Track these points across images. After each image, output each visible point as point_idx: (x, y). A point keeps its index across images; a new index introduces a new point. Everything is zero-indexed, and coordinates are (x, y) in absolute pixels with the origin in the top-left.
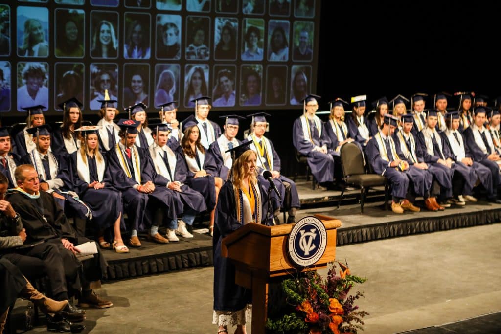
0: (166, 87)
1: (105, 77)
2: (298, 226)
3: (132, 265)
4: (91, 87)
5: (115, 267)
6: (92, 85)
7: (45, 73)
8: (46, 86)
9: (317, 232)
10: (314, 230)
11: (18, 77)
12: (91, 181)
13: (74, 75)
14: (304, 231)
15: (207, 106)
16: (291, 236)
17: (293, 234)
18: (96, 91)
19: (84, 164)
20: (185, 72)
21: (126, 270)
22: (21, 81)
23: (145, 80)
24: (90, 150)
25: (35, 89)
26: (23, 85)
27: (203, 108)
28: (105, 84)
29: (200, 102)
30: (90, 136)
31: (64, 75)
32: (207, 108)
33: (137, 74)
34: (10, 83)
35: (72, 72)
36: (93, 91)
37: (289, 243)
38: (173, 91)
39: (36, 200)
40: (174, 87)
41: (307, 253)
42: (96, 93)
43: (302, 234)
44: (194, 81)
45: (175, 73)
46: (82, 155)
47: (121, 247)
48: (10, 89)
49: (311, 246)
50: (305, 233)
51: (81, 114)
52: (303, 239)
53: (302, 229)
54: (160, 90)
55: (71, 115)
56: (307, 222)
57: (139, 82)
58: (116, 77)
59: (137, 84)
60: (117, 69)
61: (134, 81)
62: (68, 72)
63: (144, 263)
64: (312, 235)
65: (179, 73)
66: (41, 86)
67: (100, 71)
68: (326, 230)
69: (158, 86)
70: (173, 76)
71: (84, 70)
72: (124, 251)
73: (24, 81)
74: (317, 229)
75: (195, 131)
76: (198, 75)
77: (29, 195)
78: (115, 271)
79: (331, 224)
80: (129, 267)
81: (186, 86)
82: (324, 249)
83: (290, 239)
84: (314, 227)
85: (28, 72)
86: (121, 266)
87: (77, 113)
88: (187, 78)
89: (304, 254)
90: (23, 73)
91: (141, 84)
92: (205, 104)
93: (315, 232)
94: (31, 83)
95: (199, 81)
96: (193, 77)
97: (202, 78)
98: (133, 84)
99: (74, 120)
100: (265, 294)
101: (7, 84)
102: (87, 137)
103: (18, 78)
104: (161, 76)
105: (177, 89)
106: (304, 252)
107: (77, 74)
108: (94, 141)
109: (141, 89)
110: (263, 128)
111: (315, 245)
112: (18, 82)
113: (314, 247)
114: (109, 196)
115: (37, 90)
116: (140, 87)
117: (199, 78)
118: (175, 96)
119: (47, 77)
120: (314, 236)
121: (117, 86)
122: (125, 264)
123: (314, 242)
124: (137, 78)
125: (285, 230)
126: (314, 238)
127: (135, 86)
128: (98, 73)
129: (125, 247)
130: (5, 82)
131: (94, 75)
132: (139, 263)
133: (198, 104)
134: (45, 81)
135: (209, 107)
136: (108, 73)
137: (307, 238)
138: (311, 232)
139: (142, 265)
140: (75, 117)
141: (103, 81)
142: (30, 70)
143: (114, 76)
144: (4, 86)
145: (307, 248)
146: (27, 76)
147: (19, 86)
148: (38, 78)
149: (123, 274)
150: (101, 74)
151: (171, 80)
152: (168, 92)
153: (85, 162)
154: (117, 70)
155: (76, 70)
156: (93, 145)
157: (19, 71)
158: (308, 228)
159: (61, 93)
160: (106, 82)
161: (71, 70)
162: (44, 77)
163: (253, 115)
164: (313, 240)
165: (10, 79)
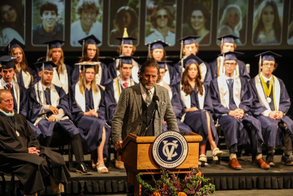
0: (230, 23)
1: (162, 12)
2: (161, 137)
3: (108, 183)
4: (147, 23)
5: (92, 183)
6: (148, 21)
7: (99, 8)
8: (100, 21)
9: (178, 143)
10: (177, 141)
11: (73, 12)
12: (87, 110)
13: (129, 11)
14: (167, 141)
15: (232, 44)
16: (154, 144)
17: (156, 143)
18: (152, 26)
19: (81, 95)
20: (254, 6)
21: (102, 186)
22: (74, 17)
23: (206, 16)
24: (87, 82)
25: (88, 24)
26: (77, 20)
27: (228, 46)
28: (162, 20)
29: (225, 39)
30: (89, 70)
31: (119, 11)
32: (232, 47)
33: (197, 9)
34: (64, 18)
35: (127, 8)
36: (149, 26)
37: (153, 149)
38: (239, 28)
39: (11, 117)
40: (240, 23)
41: (169, 158)
42: (152, 29)
43: (165, 144)
44: (264, 17)
45: (242, 8)
46: (80, 87)
47: (102, 167)
48: (64, 23)
49: (174, 153)
50: (167, 143)
51: (98, 50)
52: (165, 147)
53: (165, 140)
54: (224, 26)
55: (89, 52)
56: (169, 135)
57: (200, 17)
58: (174, 13)
59: (197, 19)
60: (175, 3)
61: (194, 17)
62: (123, 8)
63: (119, 182)
64: (175, 145)
65: (247, 7)
66: (95, 21)
67: (156, 6)
68: (188, 142)
69: (221, 21)
70: (240, 11)
71: (139, 6)
72: (104, 171)
73: (78, 16)
74: (178, 141)
75: (192, 69)
76: (270, 9)
77: (5, 113)
78: (92, 186)
79: (193, 138)
80: (105, 184)
81: (255, 22)
82: (185, 157)
83: (154, 146)
84: (176, 140)
85: (82, 7)
86: (98, 183)
87: (94, 50)
88: (257, 13)
89: (167, 159)
90: (77, 8)
91: (202, 20)
92: (230, 42)
93: (177, 143)
94: (85, 19)
95: (271, 17)
96: (264, 12)
97: (275, 12)
98: (193, 20)
99: (91, 56)
100: (139, 188)
101: (61, 19)
102: (85, 71)
103: (72, 14)
104: (225, 11)
105: (244, 25)
106: (167, 158)
107: (132, 10)
108: (91, 74)
109: (202, 25)
110: (269, 66)
111: (177, 153)
112: (72, 17)
113: (176, 154)
114: (94, 122)
115: (91, 26)
116: (200, 23)
117: (272, 13)
118: (242, 32)
119: (101, 12)
120: (176, 146)
121: (175, 22)
122: (102, 182)
123: (175, 150)
124: (197, 13)
125: (149, 139)
126: (176, 148)
127: (196, 22)
128: (154, 8)
129: (105, 168)
130: (59, 17)
131: (150, 11)
132: (114, 181)
133: (223, 42)
134: (99, 16)
135: (234, 46)
136: (165, 9)
137: (170, 147)
138: (173, 142)
139: (118, 183)
140: (92, 54)
141: (160, 17)
142: (84, 5)
143: (172, 12)
144: (58, 21)
145: (170, 155)
146: (80, 11)
147: (73, 21)
148: (92, 13)
149: (99, 190)
150: (158, 9)
151: (237, 16)
152: (233, 29)
153: (82, 93)
154: (175, 6)
155: (131, 5)
156: (90, 78)
157: (73, 6)
158: (170, 139)
159: (115, 29)
160: (163, 18)
161: (126, 5)
162: (97, 13)
163: (261, 54)
164: (175, 149)
165: (64, 14)
